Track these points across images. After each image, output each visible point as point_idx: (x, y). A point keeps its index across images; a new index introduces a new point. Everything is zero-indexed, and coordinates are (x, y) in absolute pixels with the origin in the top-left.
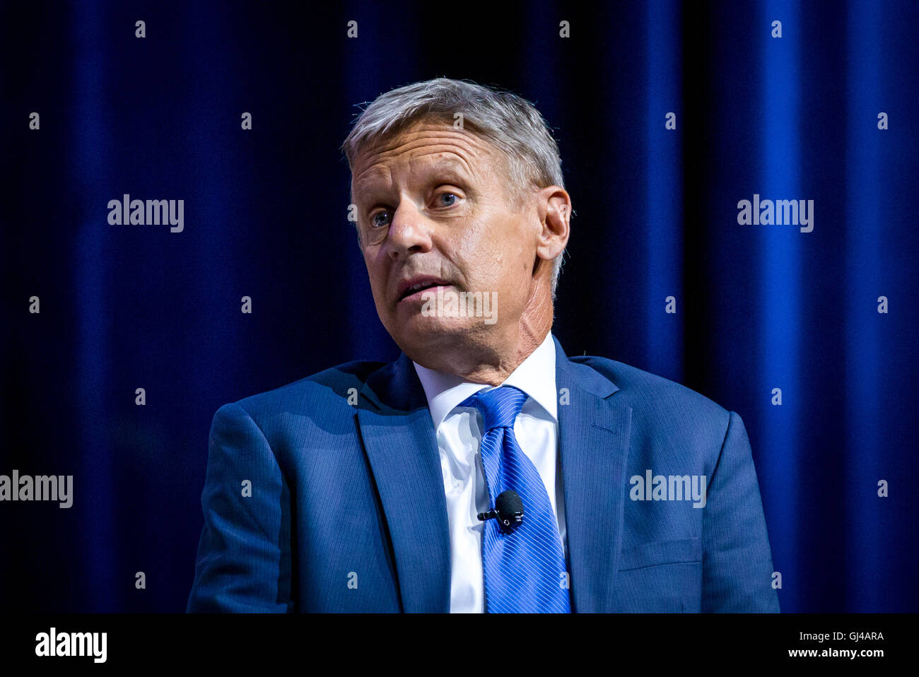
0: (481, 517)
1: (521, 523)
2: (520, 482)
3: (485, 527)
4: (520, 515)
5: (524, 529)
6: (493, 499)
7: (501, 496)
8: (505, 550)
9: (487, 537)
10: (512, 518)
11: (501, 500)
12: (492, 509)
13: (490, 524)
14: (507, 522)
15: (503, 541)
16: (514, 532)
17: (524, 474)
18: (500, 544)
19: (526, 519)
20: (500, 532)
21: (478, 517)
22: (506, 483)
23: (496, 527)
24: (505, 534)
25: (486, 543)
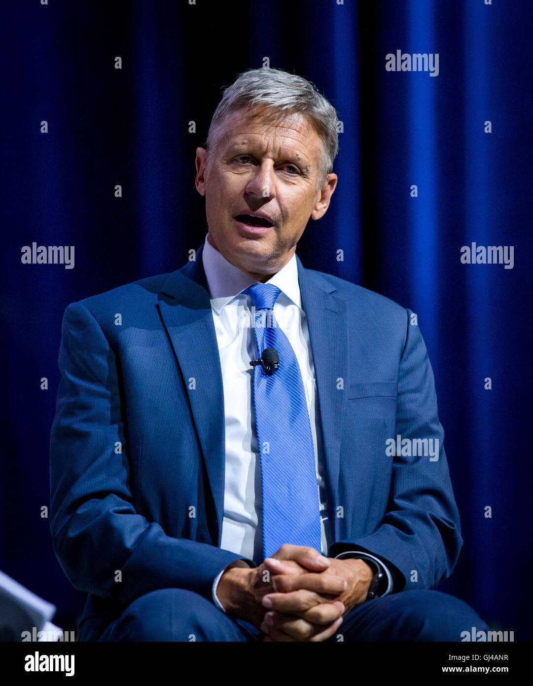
0: (252, 364)
1: (277, 369)
2: (277, 344)
3: (254, 370)
4: (277, 363)
5: (279, 373)
6: (260, 353)
7: (265, 351)
8: (267, 385)
9: (256, 376)
10: (272, 366)
11: (265, 353)
12: (259, 359)
13: (258, 369)
14: (268, 368)
15: (266, 380)
16: (272, 375)
17: (279, 339)
18: (264, 382)
19: (281, 368)
20: (264, 374)
21: (250, 363)
22: (268, 344)
23: (262, 371)
24: (267, 376)
25: (256, 380)
